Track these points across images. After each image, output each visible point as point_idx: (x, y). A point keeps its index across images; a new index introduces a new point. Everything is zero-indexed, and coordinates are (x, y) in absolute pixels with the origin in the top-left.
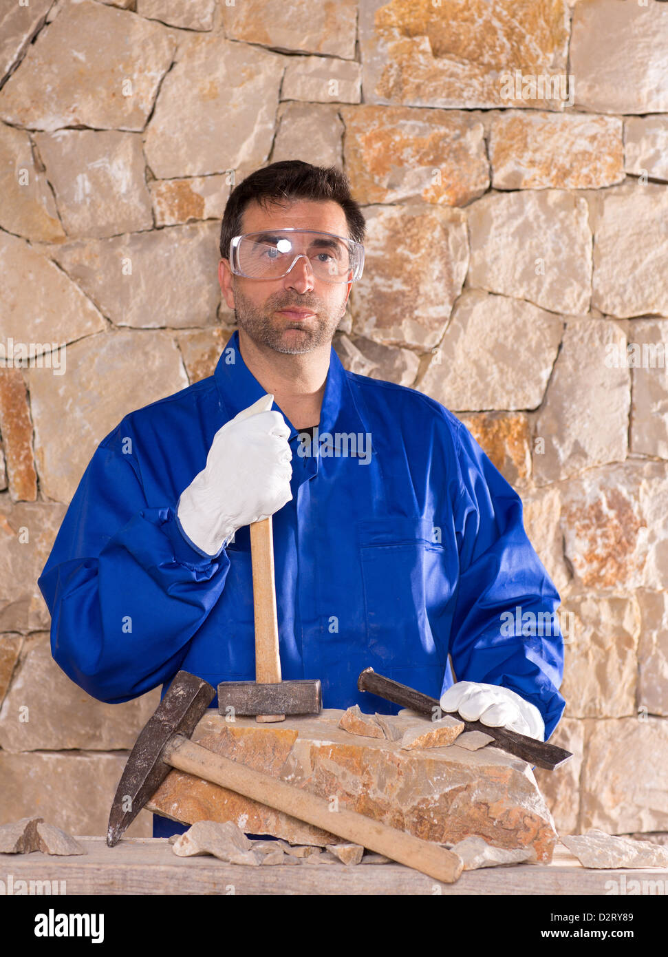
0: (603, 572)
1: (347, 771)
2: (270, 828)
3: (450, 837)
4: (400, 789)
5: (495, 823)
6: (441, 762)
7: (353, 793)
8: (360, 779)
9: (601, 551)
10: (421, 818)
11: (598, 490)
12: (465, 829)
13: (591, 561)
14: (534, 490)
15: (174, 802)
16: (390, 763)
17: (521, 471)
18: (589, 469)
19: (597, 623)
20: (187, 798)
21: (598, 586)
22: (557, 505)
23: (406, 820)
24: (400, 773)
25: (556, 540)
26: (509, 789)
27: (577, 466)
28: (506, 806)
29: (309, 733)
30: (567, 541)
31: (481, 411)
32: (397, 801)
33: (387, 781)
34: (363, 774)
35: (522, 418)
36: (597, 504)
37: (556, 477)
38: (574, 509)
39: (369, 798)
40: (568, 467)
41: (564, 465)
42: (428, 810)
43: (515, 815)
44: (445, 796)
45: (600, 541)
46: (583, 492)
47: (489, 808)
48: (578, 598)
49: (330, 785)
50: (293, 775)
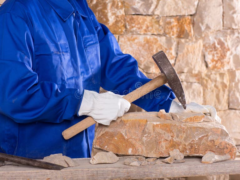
0: (217, 65)
1: (166, 132)
2: (140, 153)
3: (201, 152)
4: (185, 137)
5: (216, 147)
6: (198, 127)
7: (168, 139)
8: (170, 135)
9: (216, 58)
10: (192, 147)
11: (214, 39)
12: (206, 149)
13: (213, 62)
14: (194, 40)
15: (106, 146)
16: (180, 129)
17: (190, 34)
18: (211, 33)
19: (216, 81)
20: (110, 144)
21: (216, 69)
22: (202, 45)
23: (187, 147)
24: (184, 132)
25: (202, 55)
26: (220, 135)
27: (207, 32)
28: (220, 141)
29: (151, 120)
30: (205, 56)
31: (177, 16)
32: (184, 141)
33: (180, 134)
34: (171, 133)
35: (190, 17)
36: (214, 44)
37: (201, 36)
38: (207, 45)
39: (174, 141)
40: (205, 33)
41: (204, 32)
42: (194, 144)
43: (223, 144)
44: (200, 139)
45: (215, 55)
46: (210, 40)
47: (214, 142)
48: (210, 73)
49: (160, 137)
50: (147, 135)
